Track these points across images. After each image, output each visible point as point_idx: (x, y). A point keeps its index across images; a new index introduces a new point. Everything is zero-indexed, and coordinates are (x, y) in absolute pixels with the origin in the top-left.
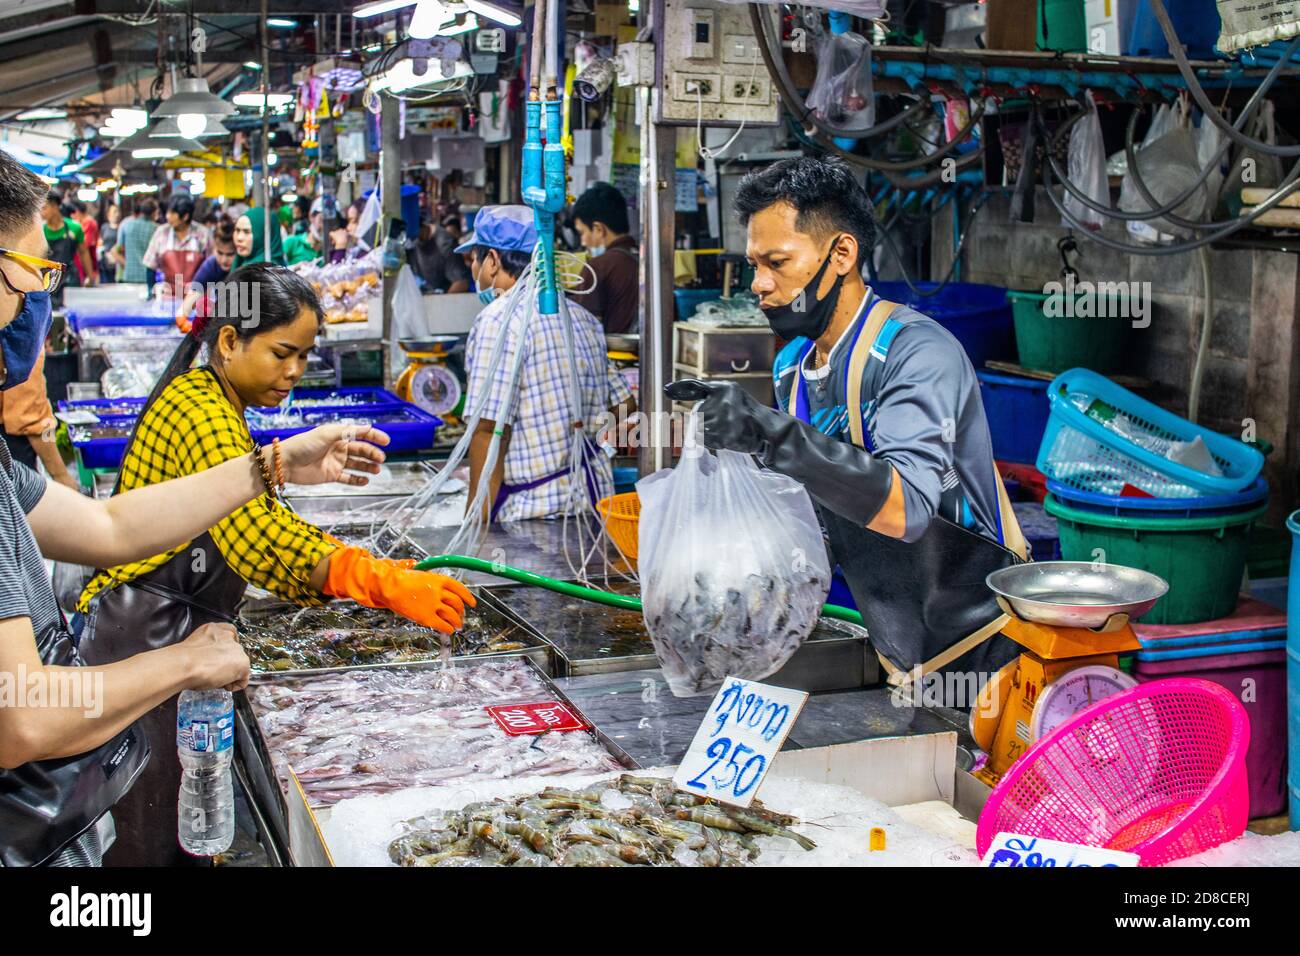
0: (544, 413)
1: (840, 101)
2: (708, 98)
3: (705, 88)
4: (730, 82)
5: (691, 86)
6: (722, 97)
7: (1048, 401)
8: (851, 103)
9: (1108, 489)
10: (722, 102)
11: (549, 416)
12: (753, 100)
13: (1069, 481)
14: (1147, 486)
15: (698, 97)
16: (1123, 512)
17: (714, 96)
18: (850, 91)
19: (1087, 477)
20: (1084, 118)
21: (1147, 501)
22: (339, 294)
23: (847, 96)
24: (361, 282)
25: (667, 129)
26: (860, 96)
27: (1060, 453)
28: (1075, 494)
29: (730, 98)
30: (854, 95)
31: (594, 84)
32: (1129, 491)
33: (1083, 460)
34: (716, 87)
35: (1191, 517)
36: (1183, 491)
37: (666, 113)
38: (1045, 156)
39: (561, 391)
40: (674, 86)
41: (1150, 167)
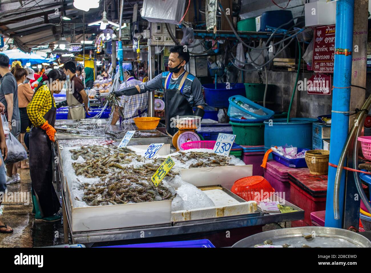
0: (131, 105)
1: (187, 41)
2: (160, 41)
3: (160, 39)
4: (165, 38)
5: (157, 38)
6: (163, 40)
7: (229, 102)
8: (189, 41)
9: (240, 118)
10: (163, 41)
11: (132, 106)
12: (170, 41)
13: (233, 117)
14: (247, 118)
15: (158, 40)
16: (241, 122)
17: (162, 40)
18: (189, 39)
19: (236, 116)
20: (239, 44)
21: (246, 120)
22: (104, 86)
23: (188, 40)
24: (109, 83)
25: (153, 46)
26: (191, 40)
27: (231, 111)
28: (234, 119)
29: (165, 41)
30: (190, 40)
31: (137, 38)
32: (243, 118)
33: (235, 113)
34: (162, 38)
35: (254, 123)
36: (253, 118)
37: (152, 44)
38: (230, 52)
39: (135, 101)
40: (153, 38)
41: (253, 54)
